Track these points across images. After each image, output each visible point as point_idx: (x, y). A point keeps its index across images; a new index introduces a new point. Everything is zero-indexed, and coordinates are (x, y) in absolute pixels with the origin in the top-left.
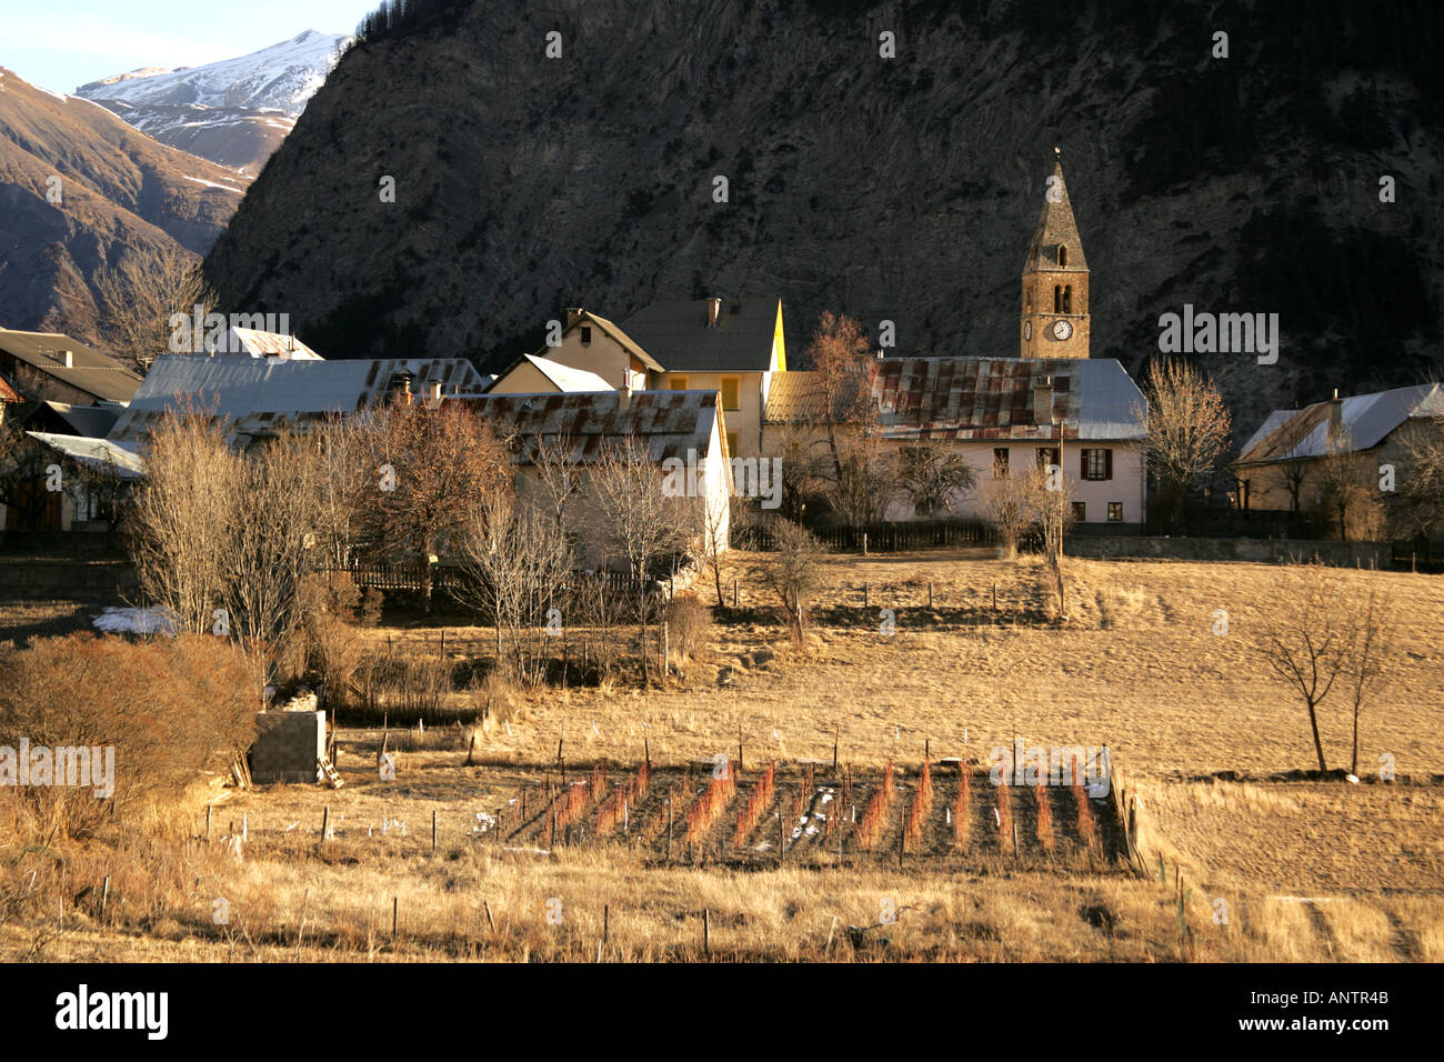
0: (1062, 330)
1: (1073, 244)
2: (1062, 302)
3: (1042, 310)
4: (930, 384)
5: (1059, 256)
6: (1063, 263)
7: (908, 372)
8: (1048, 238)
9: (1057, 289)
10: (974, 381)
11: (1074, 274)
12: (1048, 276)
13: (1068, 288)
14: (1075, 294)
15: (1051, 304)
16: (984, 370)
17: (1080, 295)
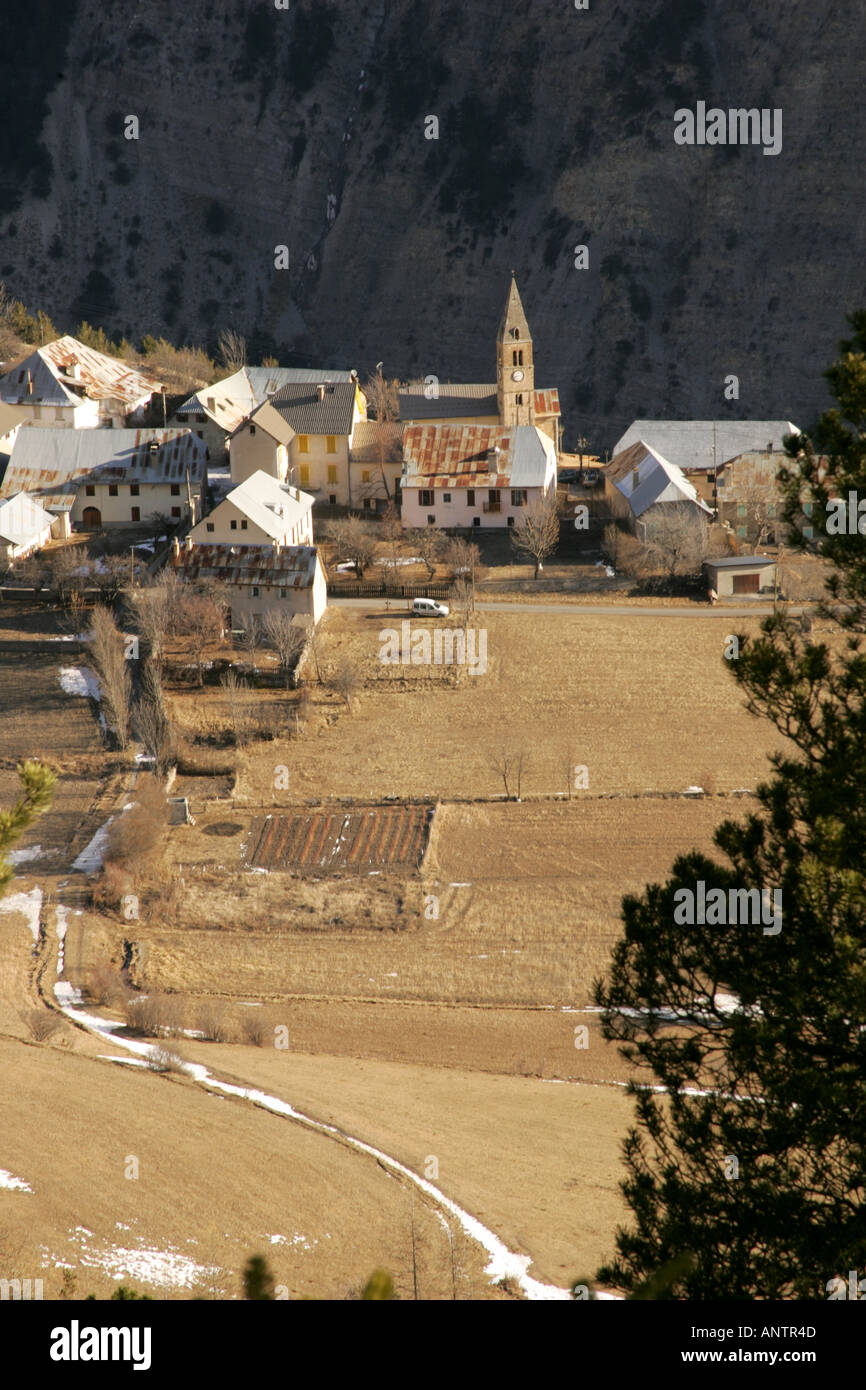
0: (518, 375)
1: (523, 326)
2: (518, 359)
3: (506, 366)
4: (437, 444)
5: (516, 334)
6: (517, 338)
7: (425, 435)
8: (509, 324)
9: (515, 353)
10: (459, 441)
11: (525, 344)
12: (509, 346)
13: (521, 352)
14: (525, 355)
15: (512, 362)
16: (466, 433)
17: (528, 356)
